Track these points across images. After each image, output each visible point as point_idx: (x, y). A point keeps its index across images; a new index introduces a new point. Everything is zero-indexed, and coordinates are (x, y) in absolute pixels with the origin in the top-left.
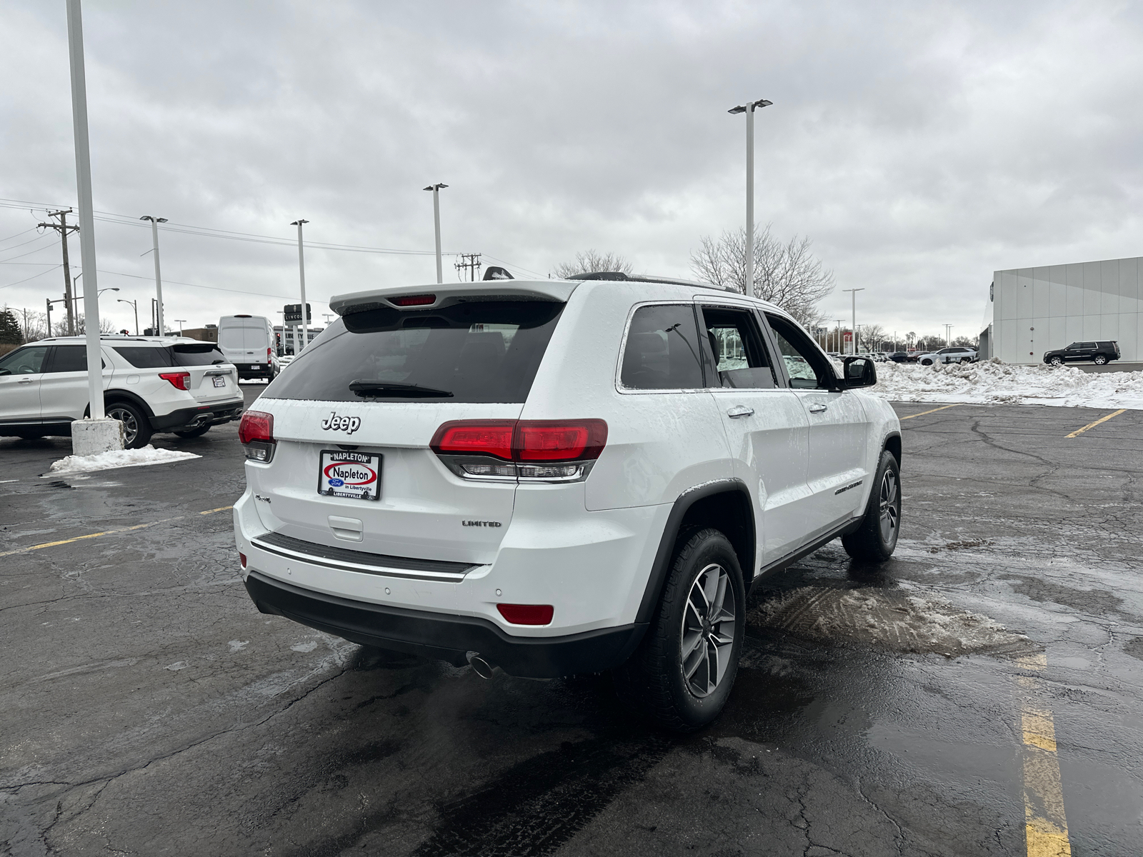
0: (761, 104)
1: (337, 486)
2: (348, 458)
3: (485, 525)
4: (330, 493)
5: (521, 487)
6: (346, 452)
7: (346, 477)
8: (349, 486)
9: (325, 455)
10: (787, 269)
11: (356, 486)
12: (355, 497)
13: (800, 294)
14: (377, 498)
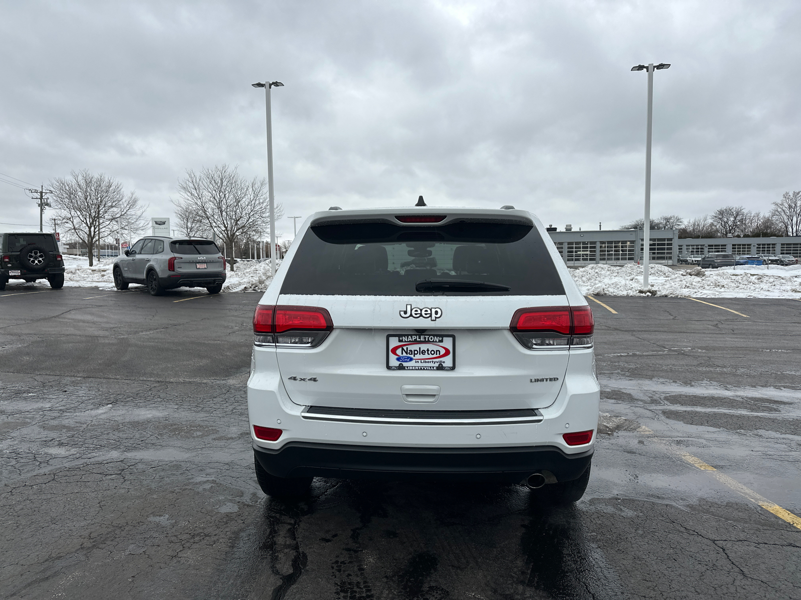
0: (276, 84)
1: (406, 361)
2: (418, 340)
3: (547, 381)
4: (401, 368)
5: (572, 352)
6: (416, 335)
7: (415, 354)
8: (420, 361)
9: (391, 339)
10: (252, 199)
11: (427, 361)
12: (431, 369)
13: (260, 217)
14: (453, 368)
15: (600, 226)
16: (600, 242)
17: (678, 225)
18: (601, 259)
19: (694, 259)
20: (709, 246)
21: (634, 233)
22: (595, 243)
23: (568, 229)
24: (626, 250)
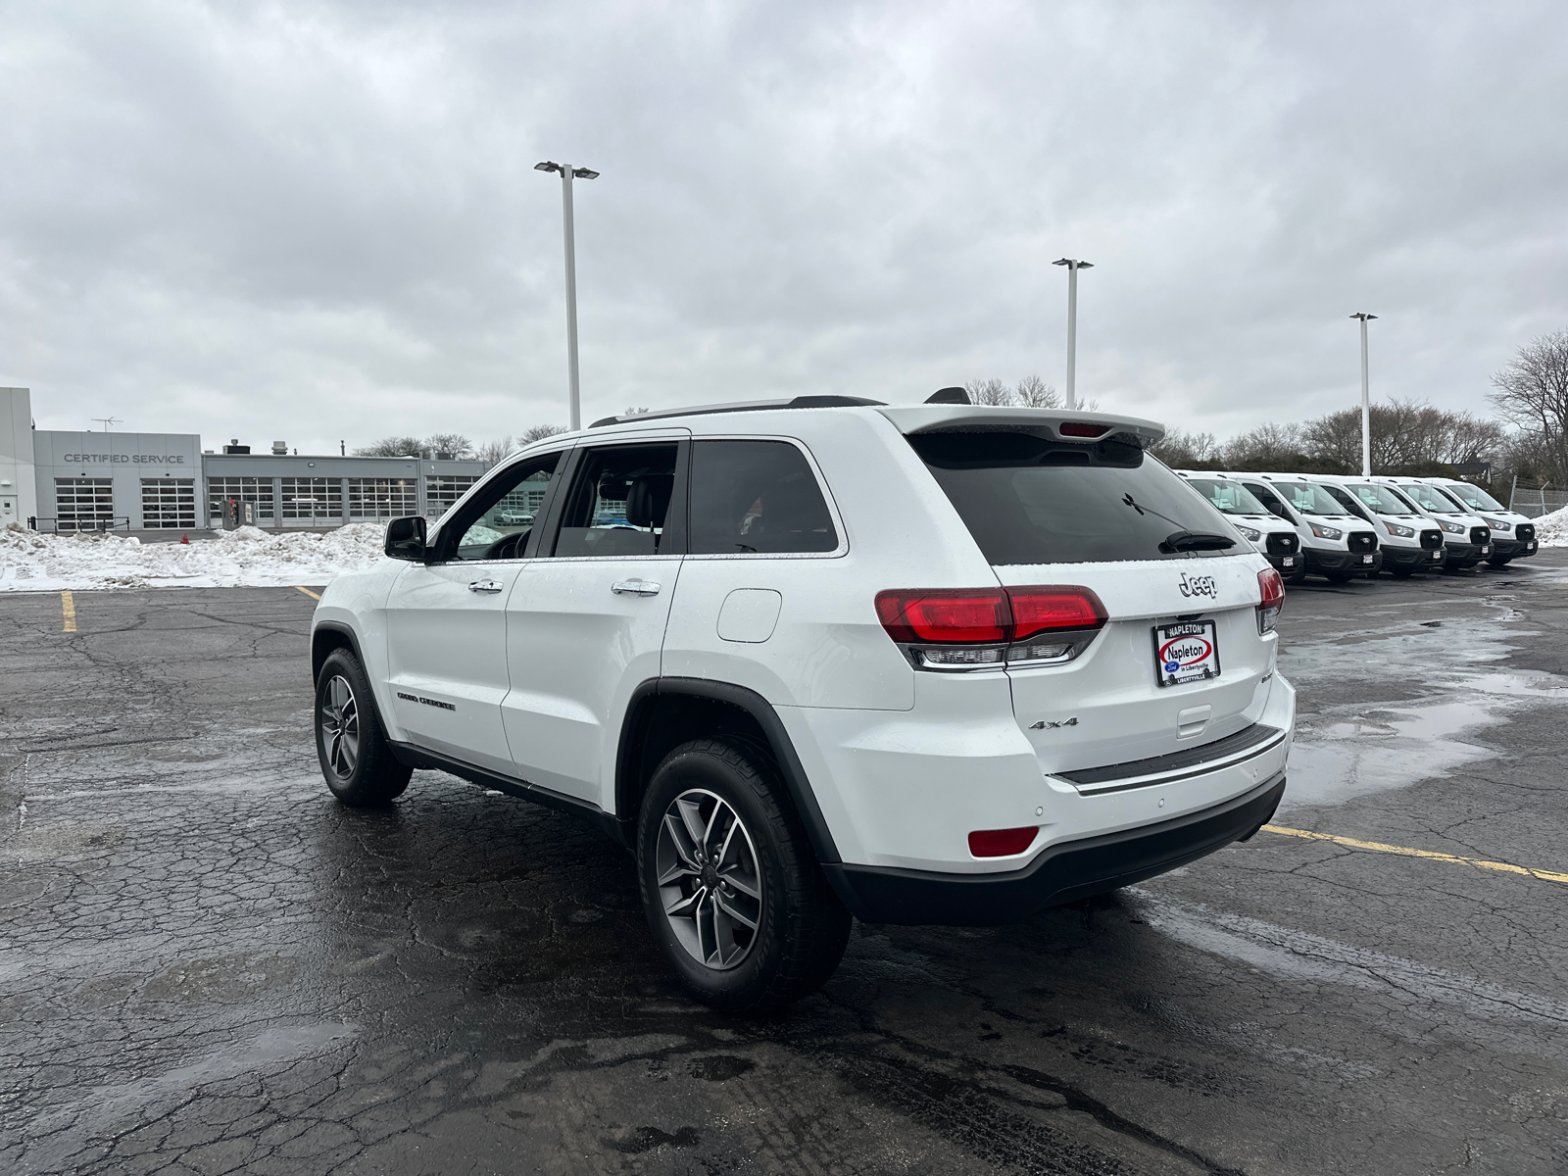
1: (1174, 670)
2: (1183, 632)
6: (1181, 625)
7: (1181, 656)
8: (1185, 667)
9: (1159, 635)
11: (1192, 665)
12: (1198, 678)
14: (1219, 673)
15: (343, 447)
16: (350, 479)
17: (464, 452)
18: (353, 514)
19: (514, 517)
20: (530, 493)
21: (413, 465)
22: (338, 481)
23: (280, 451)
24: (400, 498)
